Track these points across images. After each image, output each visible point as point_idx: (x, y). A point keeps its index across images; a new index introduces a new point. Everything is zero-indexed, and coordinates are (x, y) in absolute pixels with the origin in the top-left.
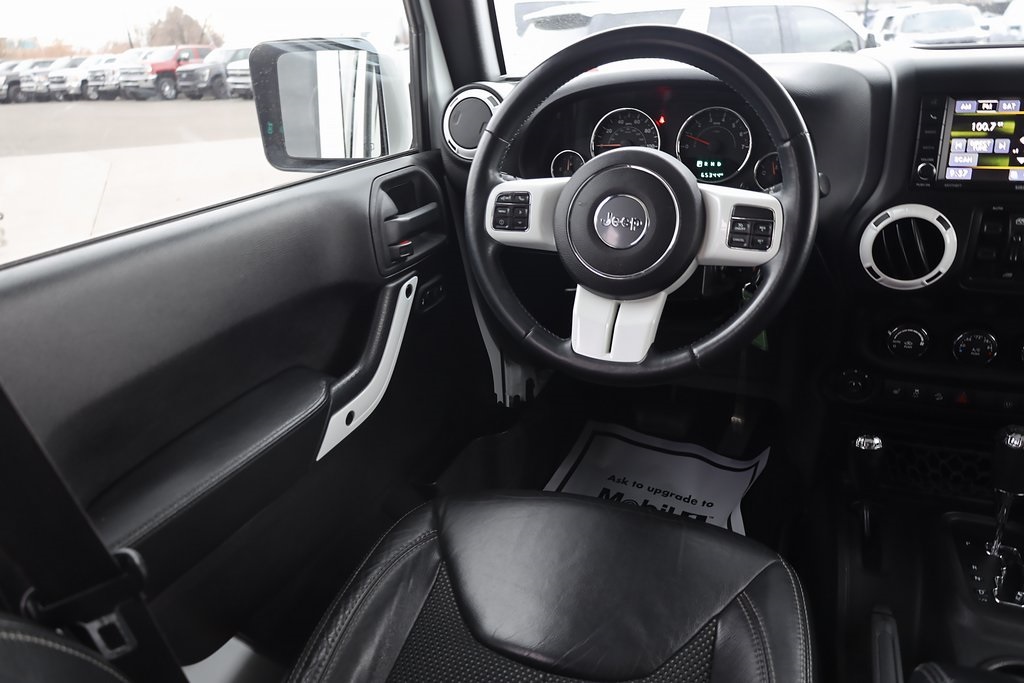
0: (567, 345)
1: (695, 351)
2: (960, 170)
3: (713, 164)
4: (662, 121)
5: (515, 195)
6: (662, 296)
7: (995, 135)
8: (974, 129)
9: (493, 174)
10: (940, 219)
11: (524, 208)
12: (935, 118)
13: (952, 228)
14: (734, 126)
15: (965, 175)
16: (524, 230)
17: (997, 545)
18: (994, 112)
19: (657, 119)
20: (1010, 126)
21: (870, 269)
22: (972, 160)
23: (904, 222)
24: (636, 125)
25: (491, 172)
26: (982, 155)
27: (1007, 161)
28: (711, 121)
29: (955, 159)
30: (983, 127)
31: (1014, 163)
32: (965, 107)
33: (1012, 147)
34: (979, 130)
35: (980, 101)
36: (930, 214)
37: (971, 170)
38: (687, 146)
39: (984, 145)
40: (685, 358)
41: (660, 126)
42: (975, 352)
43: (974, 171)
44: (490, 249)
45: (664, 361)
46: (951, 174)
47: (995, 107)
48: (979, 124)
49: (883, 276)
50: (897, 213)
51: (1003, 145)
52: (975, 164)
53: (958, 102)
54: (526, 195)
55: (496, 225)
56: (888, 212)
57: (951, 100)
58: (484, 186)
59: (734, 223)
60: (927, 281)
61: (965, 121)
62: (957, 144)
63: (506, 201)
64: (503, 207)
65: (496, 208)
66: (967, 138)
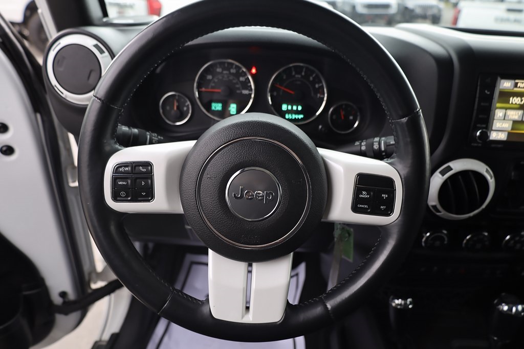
2: (500, 133)
3: (295, 108)
4: (254, 71)
5: (135, 165)
8: (511, 102)
10: (487, 171)
11: (147, 178)
12: (489, 93)
13: (493, 177)
14: (311, 79)
15: (502, 136)
16: (148, 201)
19: (250, 70)
21: (434, 207)
22: (507, 126)
23: (464, 174)
24: (233, 74)
25: (105, 139)
26: (515, 122)
28: (294, 73)
29: (497, 125)
30: (517, 100)
32: (506, 84)
34: (514, 103)
35: (517, 81)
36: (480, 167)
37: (507, 133)
38: (275, 94)
39: (516, 115)
41: (253, 75)
43: (510, 134)
46: (494, 136)
48: (515, 98)
49: (443, 211)
50: (458, 165)
52: (509, 129)
53: (502, 81)
54: (148, 165)
55: (116, 197)
56: (451, 164)
57: (499, 78)
58: (98, 156)
59: (358, 191)
60: (473, 214)
61: (506, 96)
62: (499, 113)
63: (125, 172)
64: (122, 179)
65: (114, 180)
66: (506, 109)
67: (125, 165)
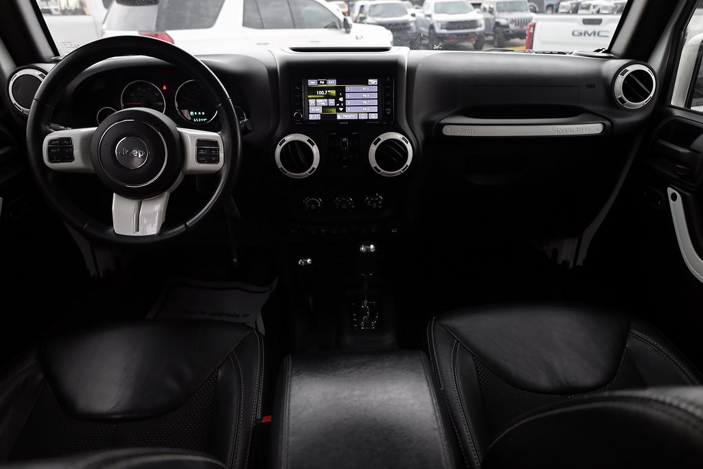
0: (111, 230)
1: (187, 224)
2: (315, 115)
3: (200, 113)
4: (165, 88)
5: (62, 140)
6: (166, 195)
7: (328, 97)
8: (318, 94)
9: (45, 127)
10: (309, 141)
11: (69, 147)
12: (299, 88)
13: (315, 145)
15: (318, 117)
16: (71, 161)
17: (366, 302)
18: (325, 85)
19: (161, 88)
20: (333, 92)
21: (281, 169)
22: (319, 110)
23: (292, 143)
25: (43, 126)
26: (324, 107)
27: (335, 110)
28: (194, 88)
29: (312, 110)
30: (321, 92)
31: (338, 111)
32: (312, 83)
33: (336, 103)
34: (320, 94)
35: (318, 80)
36: (304, 138)
37: (320, 115)
38: (182, 103)
39: (323, 102)
40: (183, 228)
42: (344, 207)
43: (322, 115)
44: (50, 176)
45: (170, 232)
46: (311, 117)
47: (325, 83)
49: (288, 172)
50: (288, 138)
51: (332, 102)
52: (321, 112)
53: (308, 80)
54: (69, 139)
55: (51, 160)
56: (285, 138)
58: (39, 135)
59: (198, 150)
60: (310, 173)
61: (313, 90)
62: (312, 102)
63: (55, 144)
64: (53, 148)
65: (49, 149)
66: (316, 99)
67: (55, 140)
